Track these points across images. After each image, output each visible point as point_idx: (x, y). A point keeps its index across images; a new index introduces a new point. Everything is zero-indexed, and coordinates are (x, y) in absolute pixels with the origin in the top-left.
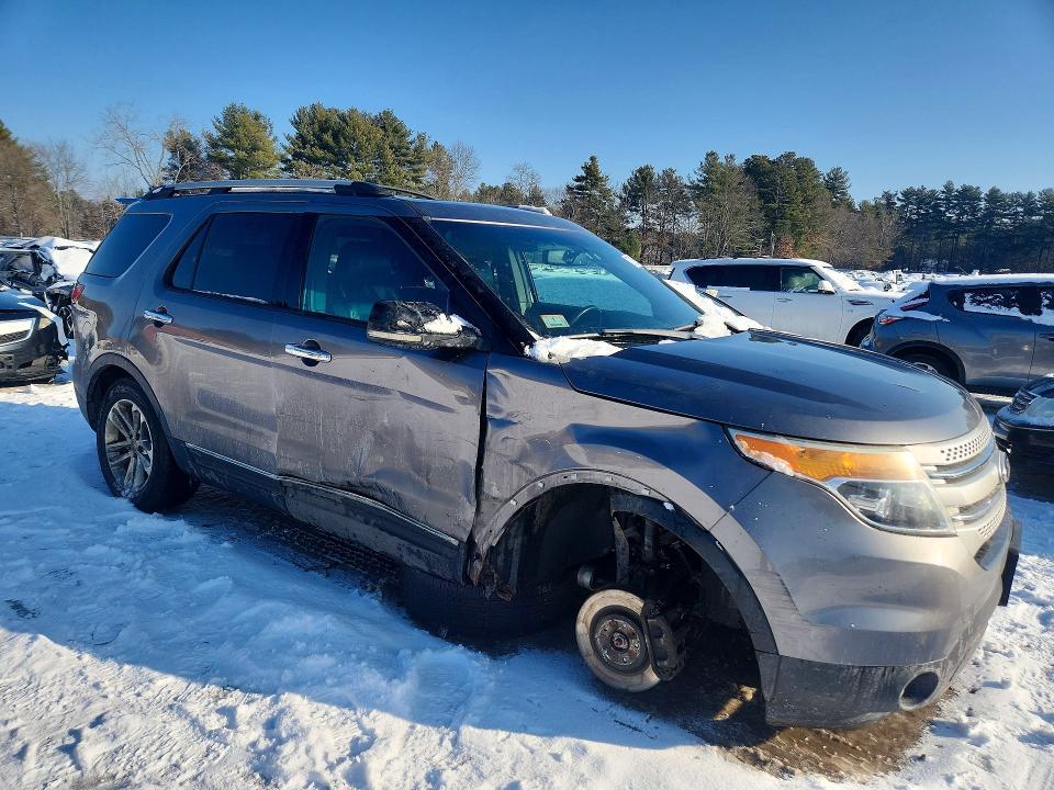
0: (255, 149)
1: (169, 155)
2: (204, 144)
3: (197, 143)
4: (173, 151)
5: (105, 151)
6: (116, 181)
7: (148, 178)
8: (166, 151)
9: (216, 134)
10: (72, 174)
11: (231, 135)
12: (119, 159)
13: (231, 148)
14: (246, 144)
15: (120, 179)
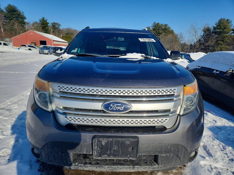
0: (225, 28)
1: (203, 33)
2: (212, 29)
3: (211, 29)
4: (204, 32)
5: (189, 33)
6: (190, 40)
7: (197, 38)
8: (202, 31)
9: (215, 26)
10: (182, 39)
11: (219, 26)
12: (191, 35)
13: (218, 29)
14: (223, 27)
15: (191, 39)
